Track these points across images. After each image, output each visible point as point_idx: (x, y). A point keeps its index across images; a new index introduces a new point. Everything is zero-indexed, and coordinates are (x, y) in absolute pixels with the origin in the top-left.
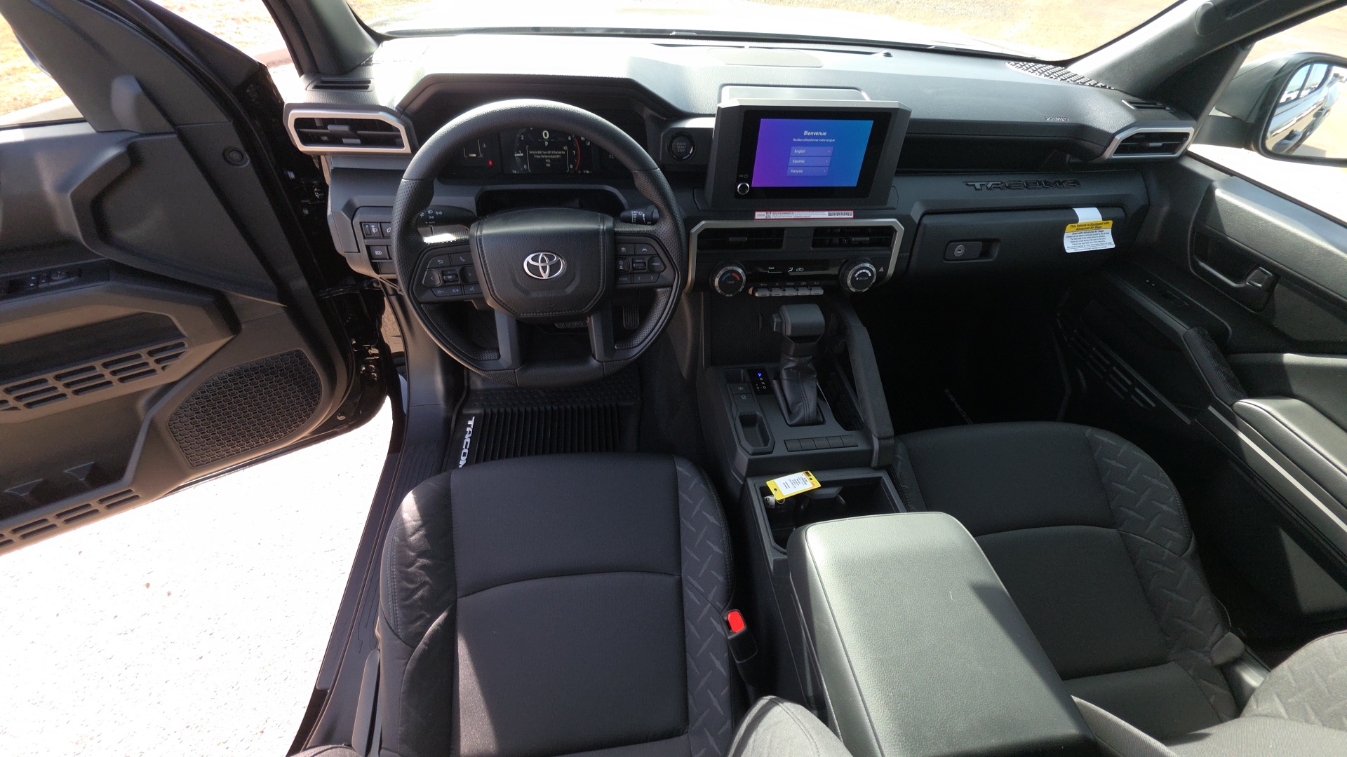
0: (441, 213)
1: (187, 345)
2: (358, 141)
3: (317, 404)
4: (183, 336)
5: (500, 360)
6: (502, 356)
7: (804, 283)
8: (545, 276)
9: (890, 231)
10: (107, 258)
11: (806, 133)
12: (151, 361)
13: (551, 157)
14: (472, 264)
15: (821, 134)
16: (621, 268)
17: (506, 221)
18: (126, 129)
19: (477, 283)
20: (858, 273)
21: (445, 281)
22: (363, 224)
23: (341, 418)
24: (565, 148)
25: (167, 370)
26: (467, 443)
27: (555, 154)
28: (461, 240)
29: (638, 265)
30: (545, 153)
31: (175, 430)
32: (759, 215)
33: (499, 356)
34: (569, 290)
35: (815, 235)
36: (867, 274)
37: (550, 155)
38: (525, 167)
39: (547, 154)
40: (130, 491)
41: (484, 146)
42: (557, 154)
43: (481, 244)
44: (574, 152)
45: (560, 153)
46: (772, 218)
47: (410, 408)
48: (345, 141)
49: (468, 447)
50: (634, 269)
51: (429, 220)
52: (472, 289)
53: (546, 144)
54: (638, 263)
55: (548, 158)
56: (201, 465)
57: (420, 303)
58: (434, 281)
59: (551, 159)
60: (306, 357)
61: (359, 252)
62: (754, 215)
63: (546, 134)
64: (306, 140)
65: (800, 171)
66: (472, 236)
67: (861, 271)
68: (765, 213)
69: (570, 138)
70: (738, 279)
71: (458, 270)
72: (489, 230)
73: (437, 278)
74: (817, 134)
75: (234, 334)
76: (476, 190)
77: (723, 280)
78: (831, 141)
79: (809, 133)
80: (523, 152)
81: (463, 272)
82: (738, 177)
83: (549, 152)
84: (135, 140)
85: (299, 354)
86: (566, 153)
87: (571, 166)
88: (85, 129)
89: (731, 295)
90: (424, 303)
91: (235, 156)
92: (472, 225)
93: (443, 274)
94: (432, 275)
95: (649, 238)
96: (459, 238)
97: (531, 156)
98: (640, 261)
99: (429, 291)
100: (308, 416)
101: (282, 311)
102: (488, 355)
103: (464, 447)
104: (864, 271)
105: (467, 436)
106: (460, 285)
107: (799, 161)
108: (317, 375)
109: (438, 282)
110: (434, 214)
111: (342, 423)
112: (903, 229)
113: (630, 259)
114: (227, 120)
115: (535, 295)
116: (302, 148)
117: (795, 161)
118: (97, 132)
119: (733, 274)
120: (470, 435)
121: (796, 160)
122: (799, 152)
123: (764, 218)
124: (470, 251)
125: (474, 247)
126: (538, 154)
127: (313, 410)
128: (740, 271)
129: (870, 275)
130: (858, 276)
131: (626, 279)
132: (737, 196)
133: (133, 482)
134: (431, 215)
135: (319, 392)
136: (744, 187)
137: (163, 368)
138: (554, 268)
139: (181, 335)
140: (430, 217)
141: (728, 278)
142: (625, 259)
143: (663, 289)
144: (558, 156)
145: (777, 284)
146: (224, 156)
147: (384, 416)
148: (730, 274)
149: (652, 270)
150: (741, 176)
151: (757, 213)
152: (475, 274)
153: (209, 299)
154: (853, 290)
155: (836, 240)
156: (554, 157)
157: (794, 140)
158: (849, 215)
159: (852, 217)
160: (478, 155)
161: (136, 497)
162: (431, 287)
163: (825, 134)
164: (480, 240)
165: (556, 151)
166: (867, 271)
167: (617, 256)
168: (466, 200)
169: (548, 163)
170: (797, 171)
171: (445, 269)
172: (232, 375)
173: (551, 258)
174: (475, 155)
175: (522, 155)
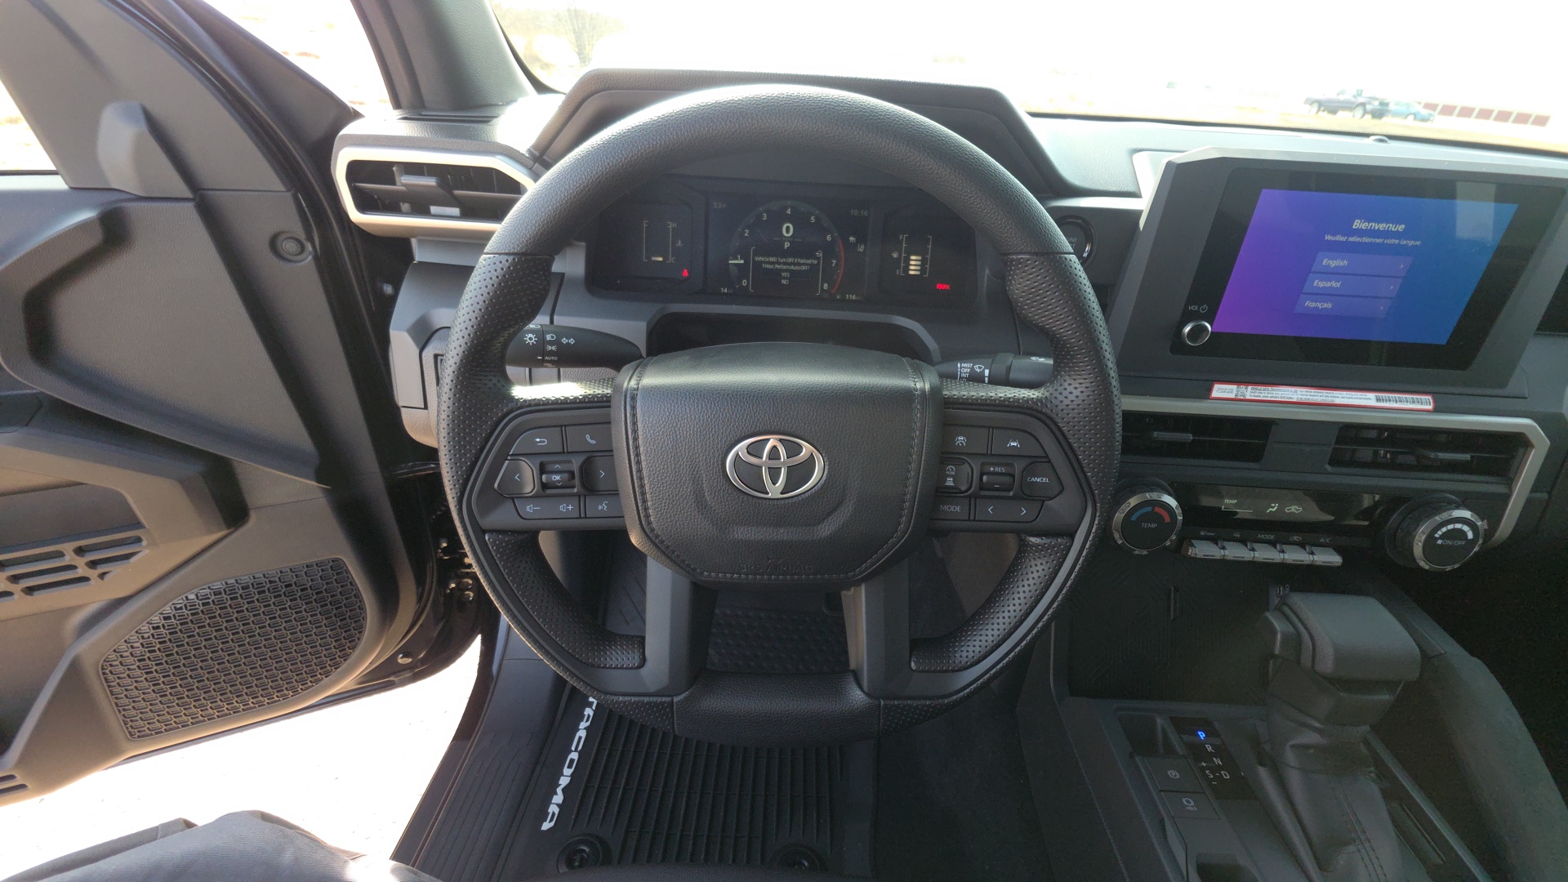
0: (572, 341)
1: (144, 543)
2: (456, 211)
3: (354, 648)
4: (143, 527)
5: (643, 671)
6: (649, 665)
7: (1295, 538)
8: (775, 490)
9: (1516, 443)
10: (38, 389)
11: (1358, 224)
12: (81, 562)
13: (792, 267)
14: (610, 451)
15: (1392, 227)
16: (950, 482)
17: (697, 365)
18: (114, 186)
19: (614, 493)
20: (1444, 530)
21: (544, 486)
22: (439, 358)
23: (401, 660)
24: (820, 254)
25: (107, 577)
26: (580, 738)
27: (799, 264)
28: (594, 396)
29: (995, 478)
30: (782, 260)
31: (110, 677)
32: (1220, 391)
33: (644, 660)
34: (826, 529)
35: (1340, 440)
36: (1464, 533)
37: (790, 264)
38: (744, 282)
39: (785, 264)
40: (11, 777)
41: (679, 244)
42: (803, 265)
43: (634, 408)
44: (835, 261)
45: (809, 262)
46: (1248, 397)
47: (504, 662)
48: (434, 209)
49: (580, 748)
50: (982, 487)
51: (544, 353)
52: (603, 507)
53: (787, 245)
54: (994, 473)
55: (786, 271)
56: (148, 735)
57: (484, 532)
58: (520, 485)
59: (792, 272)
60: (347, 571)
61: (426, 407)
62: (1210, 390)
63: (788, 228)
64: (366, 203)
65: (1325, 305)
66: (617, 388)
67: (1450, 527)
68: (1234, 387)
69: (829, 238)
70: (1167, 519)
71: (575, 464)
72: (655, 378)
73: (528, 477)
74: (1382, 226)
75: (228, 528)
76: (653, 310)
77: (1134, 518)
78: (1411, 243)
79: (1364, 226)
80: (745, 257)
81: (587, 471)
82: (1186, 307)
83: (790, 260)
84: (118, 205)
85: (337, 566)
86: (819, 263)
87: (826, 286)
88: (57, 183)
89: (1145, 553)
90: (491, 531)
91: (289, 247)
92: (625, 368)
93: (543, 469)
94: (518, 470)
95: (1029, 419)
96: (590, 392)
97: (758, 265)
98: (998, 469)
99: (509, 505)
100: (337, 666)
101: (320, 495)
102: (620, 657)
103: (573, 749)
104: (1458, 526)
105: (583, 725)
106: (578, 495)
107: (1328, 284)
108: (361, 601)
109: (528, 488)
110: (557, 342)
111: (405, 668)
112: (1549, 442)
113: (976, 465)
114: (284, 189)
115: (742, 533)
116: (355, 216)
117: (1319, 284)
118: (71, 188)
119: (1157, 509)
120: (588, 723)
121: (1321, 280)
122: (1333, 264)
123: (1232, 396)
124: (610, 423)
125: (619, 414)
126: (769, 262)
127: (346, 657)
128: (1172, 502)
129: (1470, 535)
130: (1441, 537)
131: (958, 509)
132: (1178, 346)
133: (22, 761)
134: (551, 343)
135: (360, 629)
136: (1198, 332)
137: (102, 576)
138: (799, 474)
139: (138, 525)
140: (549, 348)
141: (1143, 518)
142: (964, 462)
143: (1045, 540)
144: (804, 268)
145: (1237, 535)
146: (273, 243)
147: (466, 667)
148: (1149, 509)
149: (1027, 495)
150: (1194, 308)
151: (1217, 387)
152: (612, 471)
153: (193, 469)
154: (1422, 564)
155: (1365, 453)
156: (797, 268)
157: (1328, 237)
158: (1425, 403)
159: (1430, 407)
160: (665, 258)
161: (22, 787)
162: (512, 495)
163: (1401, 228)
164: (633, 398)
165: (802, 258)
166: (1466, 528)
167: (945, 456)
168: (632, 328)
169: (785, 278)
170: (1319, 305)
171: (545, 459)
172: (220, 593)
173: (792, 450)
174: (660, 259)
175: (742, 262)
